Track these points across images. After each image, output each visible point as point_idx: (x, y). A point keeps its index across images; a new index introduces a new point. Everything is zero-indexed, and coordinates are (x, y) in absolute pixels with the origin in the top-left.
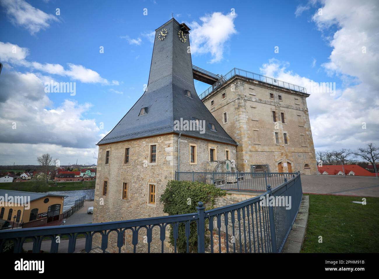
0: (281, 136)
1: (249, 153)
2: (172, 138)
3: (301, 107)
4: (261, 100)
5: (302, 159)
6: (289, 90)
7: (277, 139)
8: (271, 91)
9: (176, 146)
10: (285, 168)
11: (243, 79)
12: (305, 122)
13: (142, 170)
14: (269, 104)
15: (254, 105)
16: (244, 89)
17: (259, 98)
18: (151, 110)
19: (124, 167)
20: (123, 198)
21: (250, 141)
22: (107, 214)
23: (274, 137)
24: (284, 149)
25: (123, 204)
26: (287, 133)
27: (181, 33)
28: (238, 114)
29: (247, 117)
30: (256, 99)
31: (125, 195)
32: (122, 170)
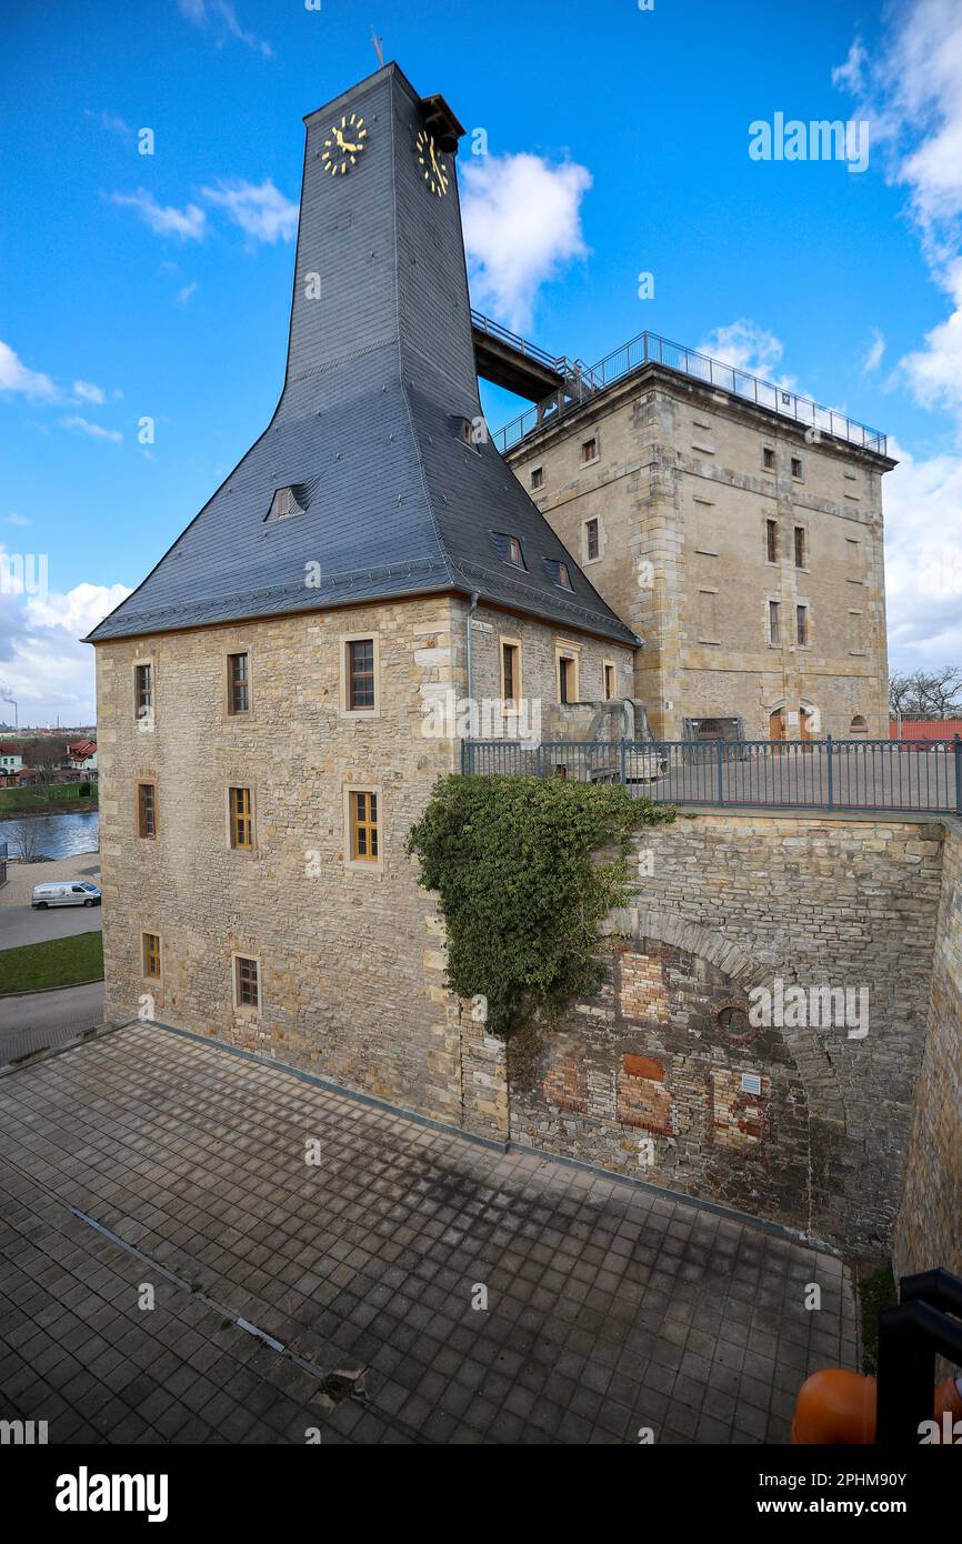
0: (787, 615)
1: (681, 674)
2: (445, 613)
3: (862, 508)
4: (730, 474)
5: (846, 700)
6: (831, 440)
7: (774, 625)
8: (770, 440)
9: (460, 646)
10: (792, 729)
11: (675, 381)
12: (868, 567)
13: (313, 737)
14: (758, 489)
15: (708, 491)
16: (677, 425)
17: (726, 467)
18: (317, 496)
19: (227, 729)
20: (234, 846)
21: (685, 630)
22: (168, 903)
23: (766, 620)
24: (794, 663)
25: (238, 867)
26: (807, 604)
27: (426, 146)
28: (646, 526)
29: (681, 539)
30: (714, 467)
31: (240, 833)
32: (218, 739)
